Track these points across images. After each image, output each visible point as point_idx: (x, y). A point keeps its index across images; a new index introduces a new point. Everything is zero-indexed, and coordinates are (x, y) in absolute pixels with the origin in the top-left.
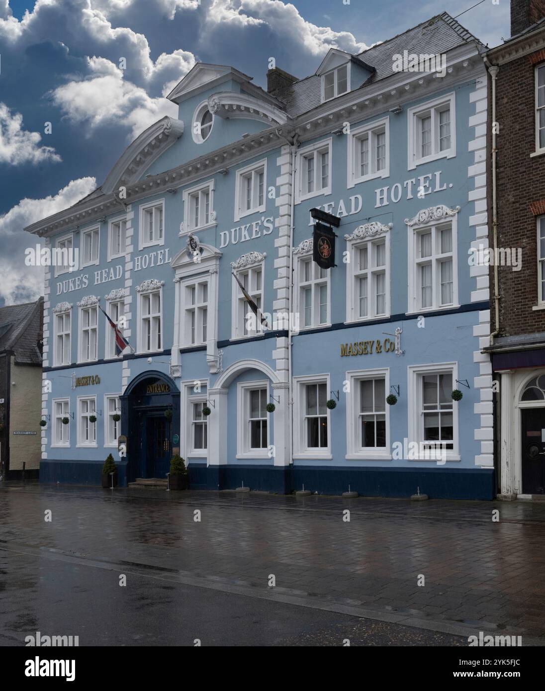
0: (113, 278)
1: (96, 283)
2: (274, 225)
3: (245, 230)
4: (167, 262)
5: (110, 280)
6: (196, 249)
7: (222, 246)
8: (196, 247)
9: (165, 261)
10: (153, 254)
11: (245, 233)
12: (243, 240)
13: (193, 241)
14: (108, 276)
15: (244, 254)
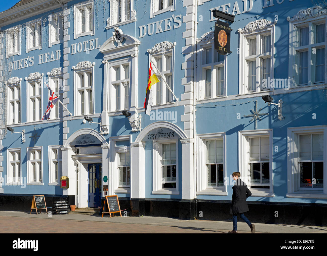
0: (54, 60)
1: (40, 63)
2: (182, 21)
3: (159, 25)
4: (97, 47)
5: (51, 60)
6: (120, 38)
7: (141, 36)
8: (120, 37)
9: (95, 46)
10: (85, 42)
11: (159, 26)
12: (158, 31)
13: (118, 33)
14: (50, 58)
15: (159, 43)
